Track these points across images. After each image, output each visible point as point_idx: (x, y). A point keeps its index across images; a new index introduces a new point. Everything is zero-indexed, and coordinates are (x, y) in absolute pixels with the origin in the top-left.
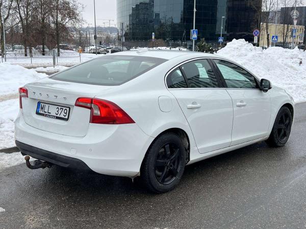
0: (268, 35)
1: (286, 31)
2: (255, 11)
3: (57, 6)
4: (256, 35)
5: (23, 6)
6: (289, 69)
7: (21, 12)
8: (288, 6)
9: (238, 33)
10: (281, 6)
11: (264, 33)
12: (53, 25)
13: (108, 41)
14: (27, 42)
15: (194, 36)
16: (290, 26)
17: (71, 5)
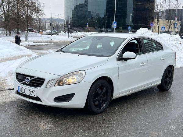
0: (159, 26)
1: (169, 24)
2: (151, 11)
3: (28, 4)
4: (152, 26)
5: (6, 4)
6: (174, 47)
7: (4, 8)
8: (171, 9)
9: (139, 25)
10: (167, 8)
11: (156, 25)
12: (24, 16)
13: (57, 27)
14: (8, 27)
15: (115, 25)
16: (172, 21)
17: (36, 4)
